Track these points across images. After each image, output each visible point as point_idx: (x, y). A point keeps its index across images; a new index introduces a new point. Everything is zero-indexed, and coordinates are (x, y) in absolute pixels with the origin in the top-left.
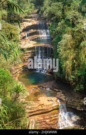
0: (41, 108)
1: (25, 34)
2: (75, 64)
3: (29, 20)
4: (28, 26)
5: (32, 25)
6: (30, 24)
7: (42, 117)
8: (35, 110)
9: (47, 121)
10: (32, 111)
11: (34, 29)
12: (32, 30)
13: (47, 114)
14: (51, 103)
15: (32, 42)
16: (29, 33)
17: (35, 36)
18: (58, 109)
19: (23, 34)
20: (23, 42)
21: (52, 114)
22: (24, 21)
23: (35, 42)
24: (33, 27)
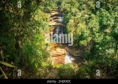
0: (57, 54)
1: (52, 18)
2: (74, 34)
3: (54, 12)
4: (53, 15)
5: (55, 14)
6: (54, 14)
7: (57, 57)
8: (54, 54)
9: (60, 59)
10: (53, 55)
11: (56, 16)
12: (55, 17)
13: (60, 56)
14: (62, 51)
15: (54, 22)
16: (53, 18)
17: (56, 20)
18: (65, 54)
19: (51, 18)
20: (50, 22)
21: (62, 57)
22: (52, 12)
24: (56, 15)
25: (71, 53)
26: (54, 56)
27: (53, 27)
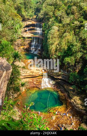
0: (32, 74)
1: (27, 29)
2: (57, 48)
3: (30, 21)
4: (29, 24)
5: (32, 24)
6: (31, 23)
7: (31, 79)
8: (28, 75)
9: (35, 82)
10: (26, 75)
11: (32, 27)
12: (31, 27)
13: (35, 78)
14: (38, 71)
15: (30, 34)
16: (29, 28)
17: (33, 31)
18: (42, 76)
19: (25, 28)
20: (25, 33)
21: (38, 79)
23: (32, 34)
25: (50, 75)
26: (27, 77)
27: (28, 39)
